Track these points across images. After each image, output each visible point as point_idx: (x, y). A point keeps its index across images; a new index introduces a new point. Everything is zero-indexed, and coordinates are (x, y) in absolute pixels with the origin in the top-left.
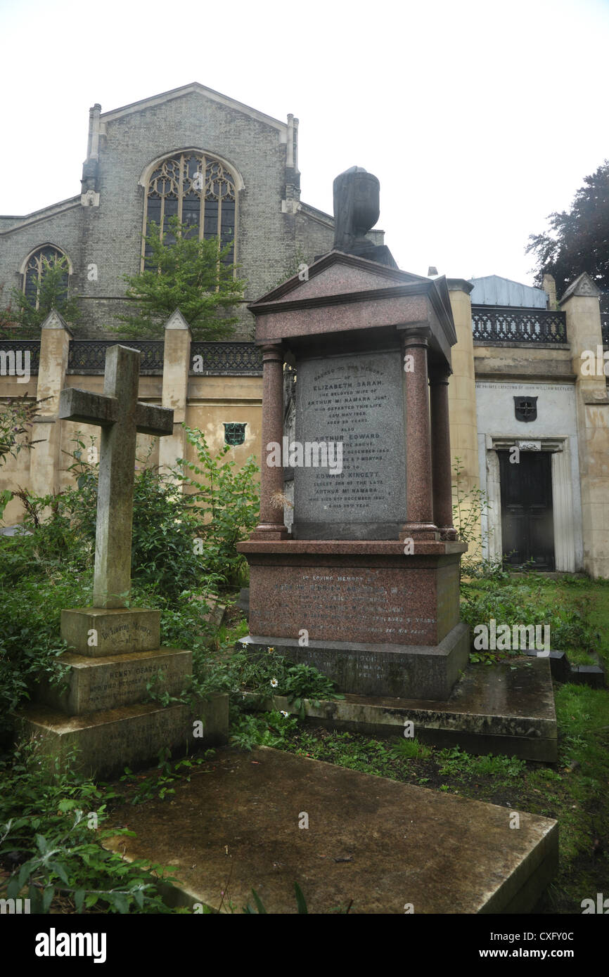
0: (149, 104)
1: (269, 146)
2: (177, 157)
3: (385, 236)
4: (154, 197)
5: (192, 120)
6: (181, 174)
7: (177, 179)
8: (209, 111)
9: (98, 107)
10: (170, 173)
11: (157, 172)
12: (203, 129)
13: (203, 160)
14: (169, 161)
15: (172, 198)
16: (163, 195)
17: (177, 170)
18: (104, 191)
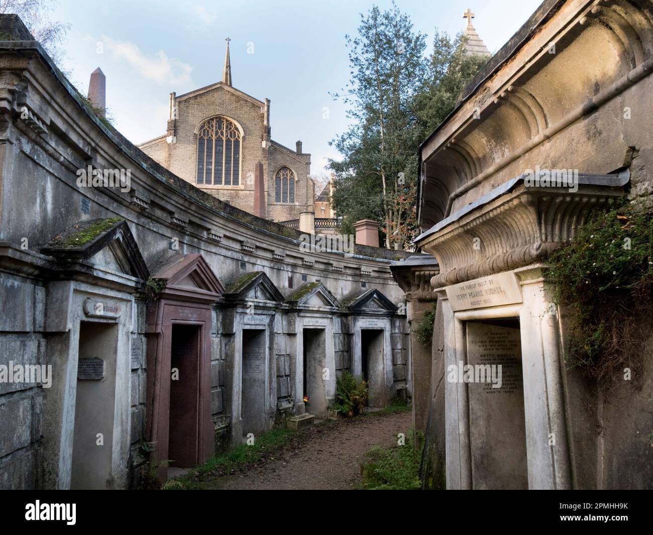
0: (198, 93)
1: (256, 114)
2: (212, 119)
3: (311, 157)
4: (201, 139)
5: (219, 101)
6: (214, 128)
7: (213, 130)
8: (228, 96)
9: (175, 93)
10: (209, 127)
11: (202, 127)
12: (225, 105)
13: (225, 120)
14: (209, 122)
15: (210, 140)
16: (206, 138)
17: (212, 126)
18: (178, 136)
